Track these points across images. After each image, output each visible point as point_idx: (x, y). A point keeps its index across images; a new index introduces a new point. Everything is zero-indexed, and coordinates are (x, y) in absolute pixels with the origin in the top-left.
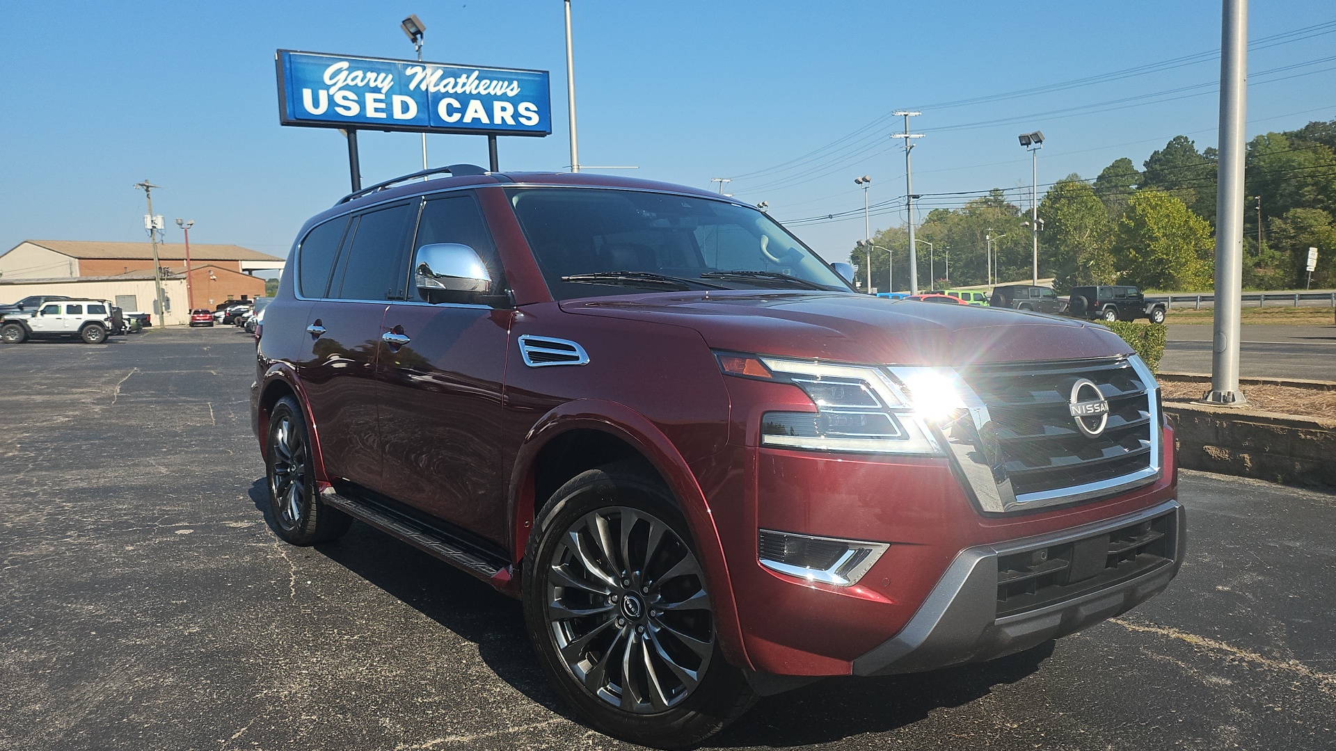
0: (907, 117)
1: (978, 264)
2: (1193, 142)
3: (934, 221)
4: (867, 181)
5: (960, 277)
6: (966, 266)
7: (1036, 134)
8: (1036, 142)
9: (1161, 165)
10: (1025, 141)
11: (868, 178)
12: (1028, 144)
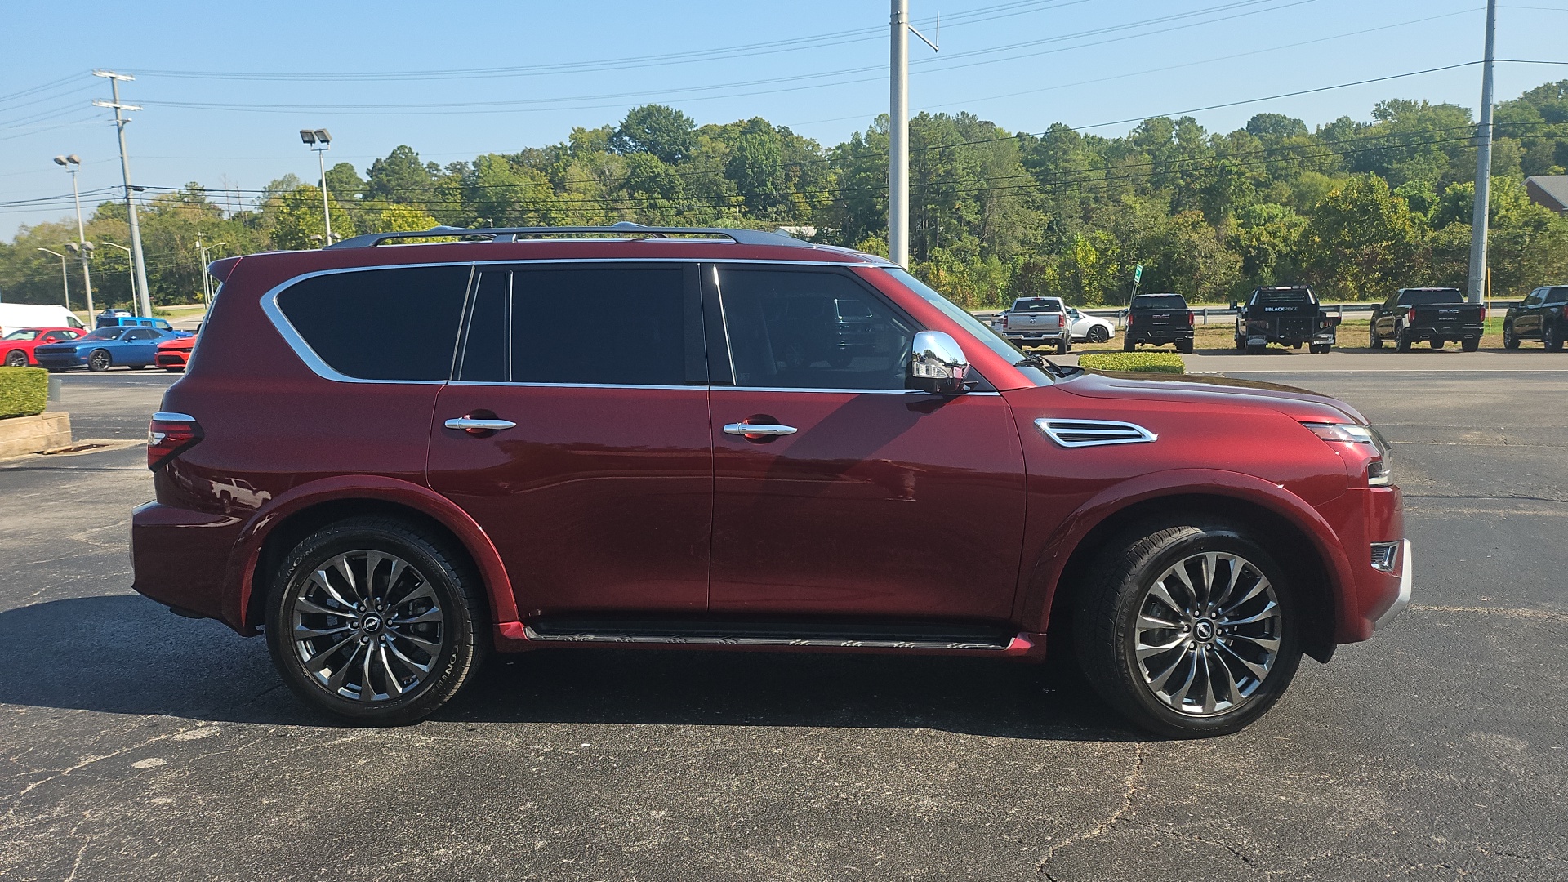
0: (115, 81)
1: (180, 276)
2: (417, 154)
3: (107, 217)
4: (74, 162)
5: (157, 293)
6: (164, 279)
7: (321, 133)
8: (322, 142)
9: (387, 175)
10: (308, 138)
11: (76, 158)
12: (312, 142)
